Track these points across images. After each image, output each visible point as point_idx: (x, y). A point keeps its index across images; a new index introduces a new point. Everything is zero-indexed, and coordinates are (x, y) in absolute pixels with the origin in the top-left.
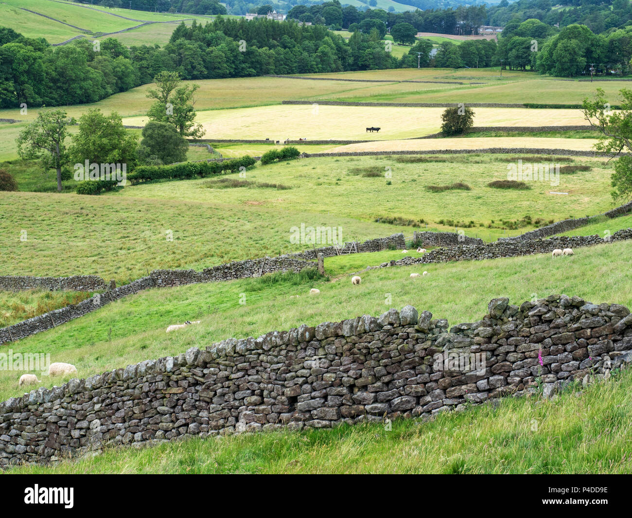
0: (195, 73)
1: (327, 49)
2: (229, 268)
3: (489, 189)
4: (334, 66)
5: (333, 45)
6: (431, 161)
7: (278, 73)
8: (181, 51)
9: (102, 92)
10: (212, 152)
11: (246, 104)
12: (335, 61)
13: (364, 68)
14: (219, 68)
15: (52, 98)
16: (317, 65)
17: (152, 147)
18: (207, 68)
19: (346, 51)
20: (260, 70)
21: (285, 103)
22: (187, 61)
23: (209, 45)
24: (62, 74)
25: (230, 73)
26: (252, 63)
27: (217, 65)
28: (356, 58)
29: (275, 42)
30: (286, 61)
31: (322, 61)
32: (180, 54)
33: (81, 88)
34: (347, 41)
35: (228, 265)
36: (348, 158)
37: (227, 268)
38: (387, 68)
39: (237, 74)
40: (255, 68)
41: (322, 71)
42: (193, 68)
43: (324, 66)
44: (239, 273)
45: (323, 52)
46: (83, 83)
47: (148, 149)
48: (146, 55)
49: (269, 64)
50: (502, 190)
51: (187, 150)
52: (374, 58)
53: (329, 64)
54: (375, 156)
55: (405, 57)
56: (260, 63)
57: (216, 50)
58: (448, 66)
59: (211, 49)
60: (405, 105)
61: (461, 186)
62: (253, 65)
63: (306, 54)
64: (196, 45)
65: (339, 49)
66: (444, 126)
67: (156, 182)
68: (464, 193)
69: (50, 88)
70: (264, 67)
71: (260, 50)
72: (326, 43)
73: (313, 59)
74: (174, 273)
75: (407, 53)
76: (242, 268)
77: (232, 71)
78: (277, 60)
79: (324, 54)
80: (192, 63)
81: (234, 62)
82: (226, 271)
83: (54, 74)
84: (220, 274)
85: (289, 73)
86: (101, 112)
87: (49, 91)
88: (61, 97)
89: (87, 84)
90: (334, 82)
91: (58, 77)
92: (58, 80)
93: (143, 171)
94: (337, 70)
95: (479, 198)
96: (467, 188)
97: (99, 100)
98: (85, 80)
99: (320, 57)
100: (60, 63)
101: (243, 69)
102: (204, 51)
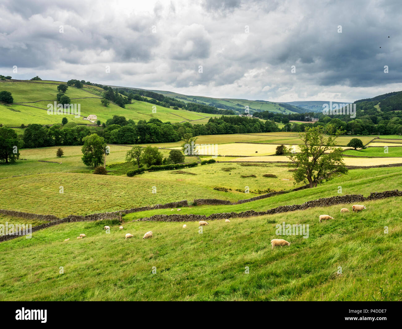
0: (214, 133)
1: (257, 126)
2: (93, 216)
3: (263, 177)
4: (259, 131)
5: (259, 124)
6: (252, 166)
7: (240, 133)
8: (210, 126)
9: (179, 138)
10: (199, 159)
11: (223, 143)
12: (259, 130)
13: (269, 131)
14: (221, 131)
15: (162, 140)
16: (253, 130)
17: (172, 158)
18: (217, 131)
19: (263, 126)
20: (234, 132)
21: (236, 143)
22: (211, 129)
23: (219, 124)
24: (165, 133)
25: (225, 133)
26: (232, 130)
27: (221, 130)
28: (267, 128)
29: (240, 123)
30: (243, 130)
31: (255, 129)
32: (209, 127)
33: (171, 137)
34: (264, 123)
35: (93, 215)
36: (224, 163)
37: (92, 216)
38: (277, 132)
39: (227, 133)
40: (233, 131)
41: (254, 132)
42: (213, 131)
43: (256, 131)
44: (96, 218)
45: (255, 127)
46: (172, 136)
47: (170, 159)
48: (198, 127)
49: (237, 130)
50: (267, 178)
51: (184, 159)
52: (272, 129)
53: (257, 130)
54: (237, 163)
55: (283, 128)
56: (234, 130)
57: (221, 126)
58: (296, 131)
59: (219, 125)
60: (273, 144)
61: (253, 176)
62: (233, 130)
63: (250, 127)
64: (214, 124)
65: (261, 126)
66: (276, 152)
67: (158, 171)
68: (253, 179)
69: (161, 137)
70: (236, 131)
71: (235, 126)
72: (257, 124)
73: (252, 129)
74: (76, 217)
75: (284, 127)
76: (97, 216)
77: (225, 132)
78: (240, 129)
79: (256, 127)
80: (212, 130)
81: (226, 130)
82: (92, 217)
83: (163, 133)
84: (90, 218)
85: (244, 133)
86: (151, 146)
87: (161, 138)
88: (165, 140)
89: (173, 136)
90: (257, 136)
91: (164, 134)
92: (164, 135)
93: (153, 167)
94: (260, 132)
95: (257, 181)
96: (255, 177)
97: (178, 141)
98: (173, 135)
99: (254, 128)
100: (165, 129)
101: (229, 131)
102: (217, 126)
